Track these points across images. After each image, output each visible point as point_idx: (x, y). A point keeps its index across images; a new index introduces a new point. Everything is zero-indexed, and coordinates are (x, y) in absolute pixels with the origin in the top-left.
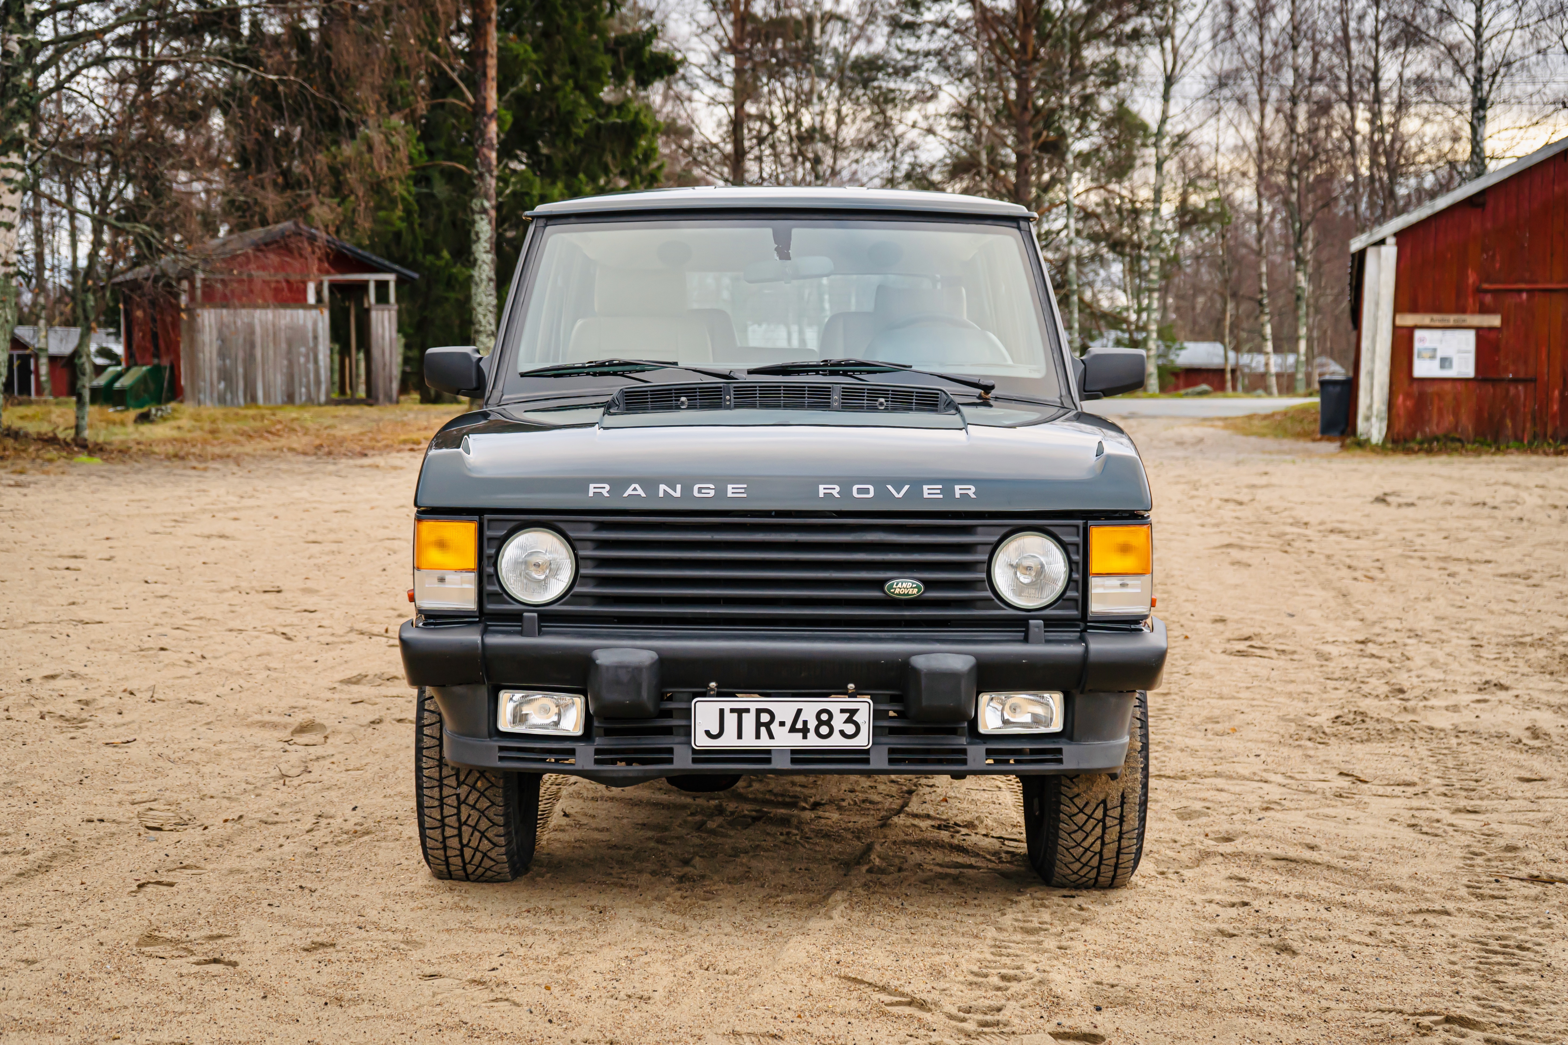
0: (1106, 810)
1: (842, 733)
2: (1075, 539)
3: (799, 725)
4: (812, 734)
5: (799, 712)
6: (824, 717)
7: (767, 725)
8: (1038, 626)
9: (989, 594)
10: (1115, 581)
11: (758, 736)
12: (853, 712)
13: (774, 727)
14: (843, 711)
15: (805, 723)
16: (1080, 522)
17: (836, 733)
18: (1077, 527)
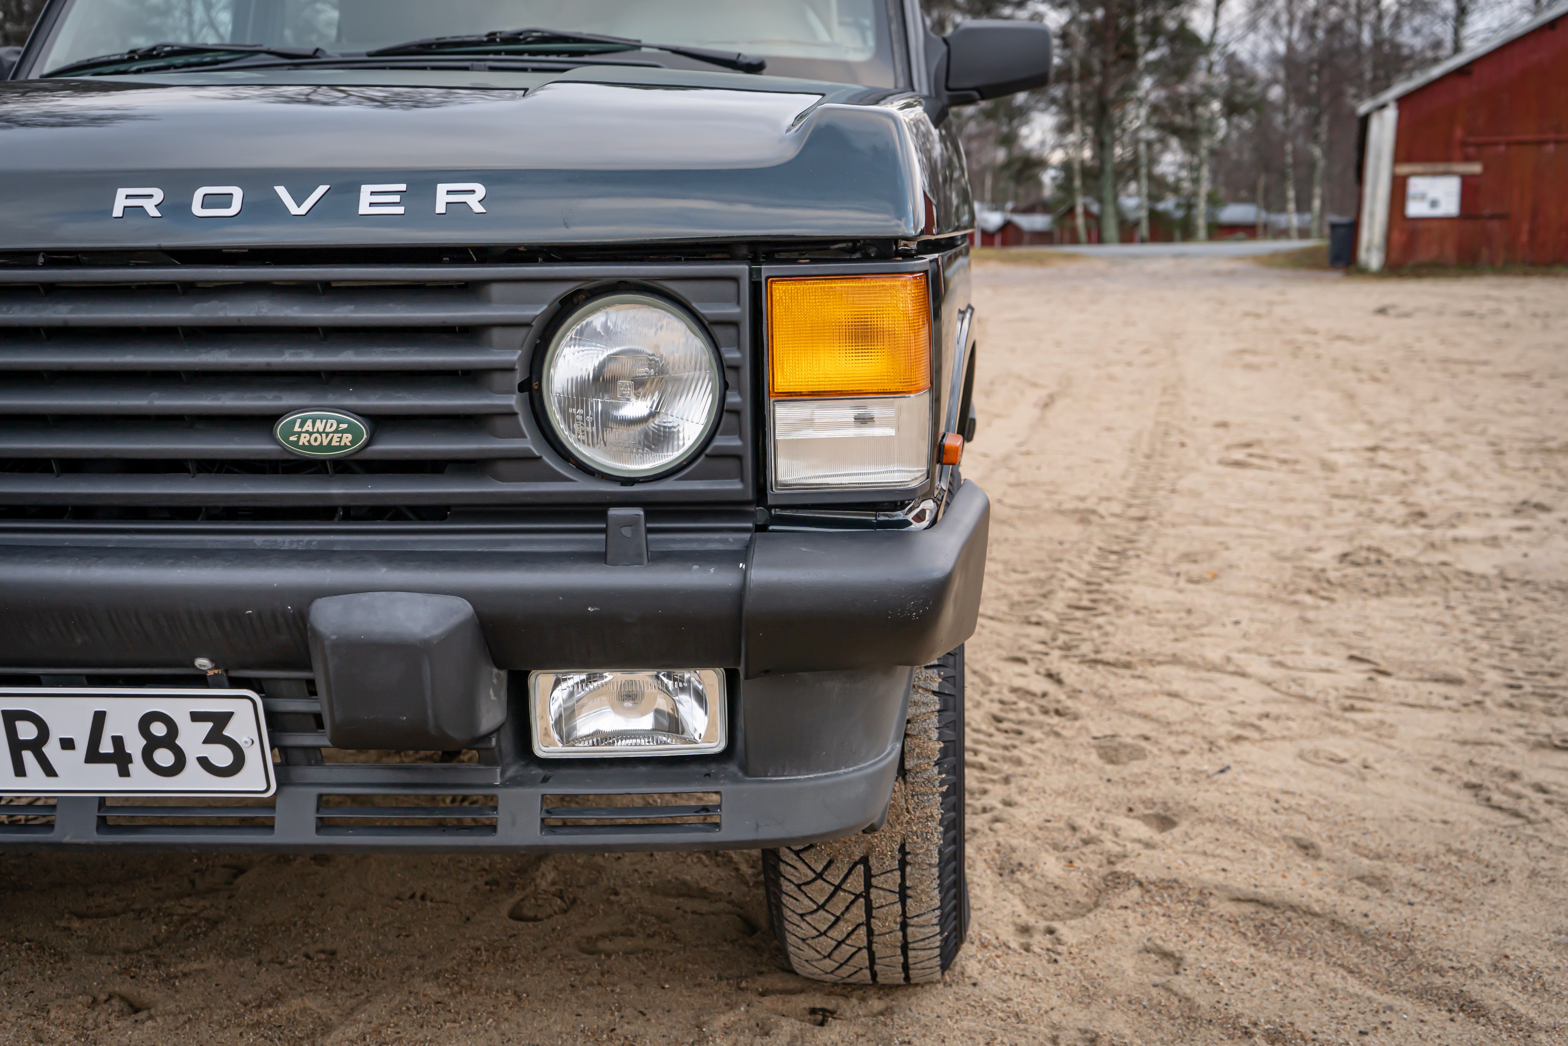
0: (868, 876)
1: (204, 762)
2: (731, 310)
3: (107, 747)
4: (137, 766)
5: (99, 718)
6: (159, 729)
7: (37, 746)
8: (631, 522)
9: (529, 443)
10: (845, 412)
11: (20, 770)
12: (221, 720)
13: (52, 750)
14: (196, 717)
15: (118, 741)
16: (742, 269)
17: (192, 766)
18: (735, 279)
